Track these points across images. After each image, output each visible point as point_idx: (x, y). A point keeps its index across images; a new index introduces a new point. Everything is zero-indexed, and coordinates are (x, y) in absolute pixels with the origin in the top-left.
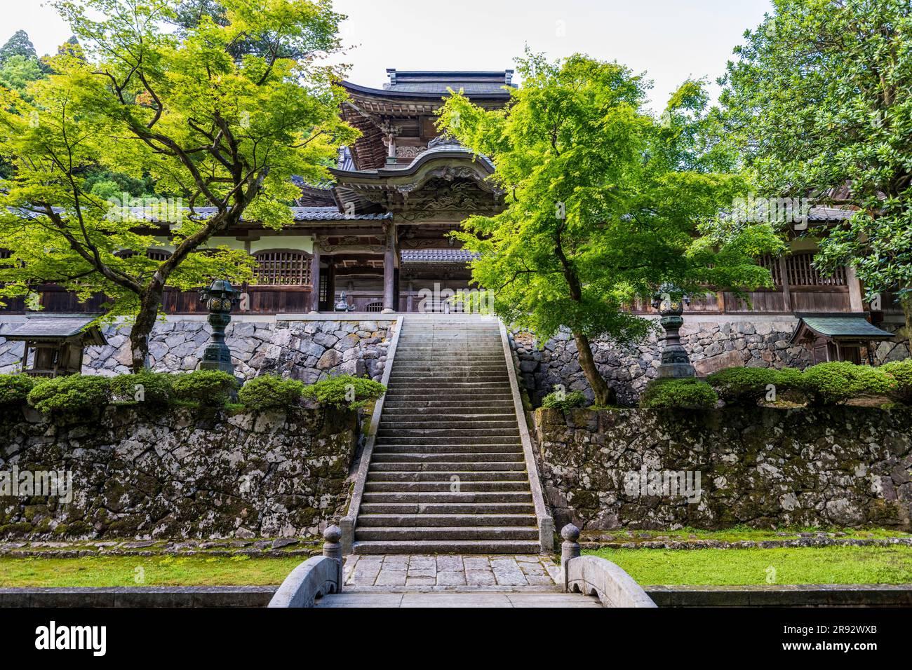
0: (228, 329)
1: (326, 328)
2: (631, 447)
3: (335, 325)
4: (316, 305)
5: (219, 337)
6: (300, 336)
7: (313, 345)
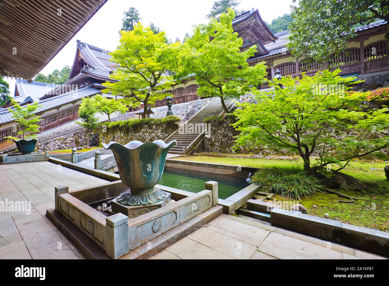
0: (172, 108)
1: (199, 103)
2: (226, 130)
3: (201, 102)
4: (200, 98)
5: (170, 109)
6: (194, 106)
7: (196, 108)
